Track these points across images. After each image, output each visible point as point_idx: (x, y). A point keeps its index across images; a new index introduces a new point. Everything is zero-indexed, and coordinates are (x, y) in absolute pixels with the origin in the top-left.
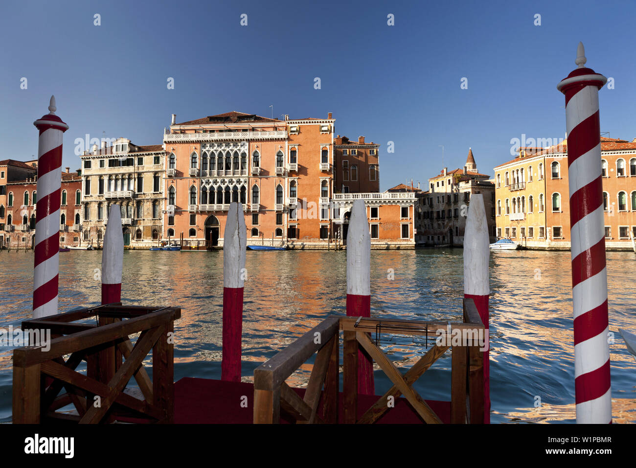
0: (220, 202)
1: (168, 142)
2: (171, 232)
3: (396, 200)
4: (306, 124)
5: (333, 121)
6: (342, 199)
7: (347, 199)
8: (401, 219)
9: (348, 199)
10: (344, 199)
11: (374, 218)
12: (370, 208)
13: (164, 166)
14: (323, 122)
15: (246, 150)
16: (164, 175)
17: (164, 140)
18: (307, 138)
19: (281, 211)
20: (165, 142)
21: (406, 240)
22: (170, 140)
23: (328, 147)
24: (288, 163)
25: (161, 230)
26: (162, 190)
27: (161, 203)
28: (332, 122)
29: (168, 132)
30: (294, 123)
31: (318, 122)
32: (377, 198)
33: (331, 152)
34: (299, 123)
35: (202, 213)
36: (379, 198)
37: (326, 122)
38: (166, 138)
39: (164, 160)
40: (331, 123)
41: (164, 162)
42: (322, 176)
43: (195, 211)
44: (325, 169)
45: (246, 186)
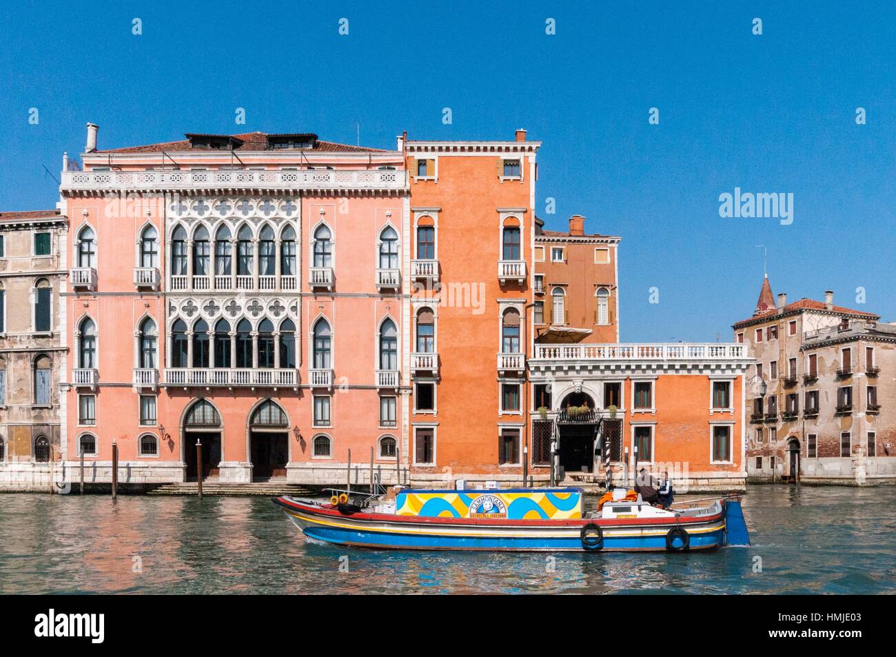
0: (222, 361)
1: (74, 192)
2: (88, 444)
3: (701, 360)
4: (459, 154)
5: (534, 147)
6: (557, 358)
7: (570, 358)
8: (712, 411)
9: (574, 358)
10: (562, 358)
11: (643, 410)
12: (633, 383)
13: (63, 260)
14: (507, 149)
15: (295, 220)
16: (64, 286)
17: (62, 187)
18: (463, 192)
19: (393, 389)
20: (66, 193)
21: (723, 467)
22: (78, 187)
23: (520, 217)
24: (412, 257)
25: (59, 436)
26: (58, 328)
27: (56, 362)
28: (530, 149)
29: (75, 165)
30: (426, 149)
31: (492, 149)
32: (650, 358)
33: (527, 231)
34: (440, 149)
35: (174, 391)
36: (655, 357)
37: (515, 149)
38: (68, 181)
39: (63, 242)
40: (527, 154)
41: (63, 249)
42: (503, 297)
43: (152, 384)
44: (514, 277)
45: (296, 319)
